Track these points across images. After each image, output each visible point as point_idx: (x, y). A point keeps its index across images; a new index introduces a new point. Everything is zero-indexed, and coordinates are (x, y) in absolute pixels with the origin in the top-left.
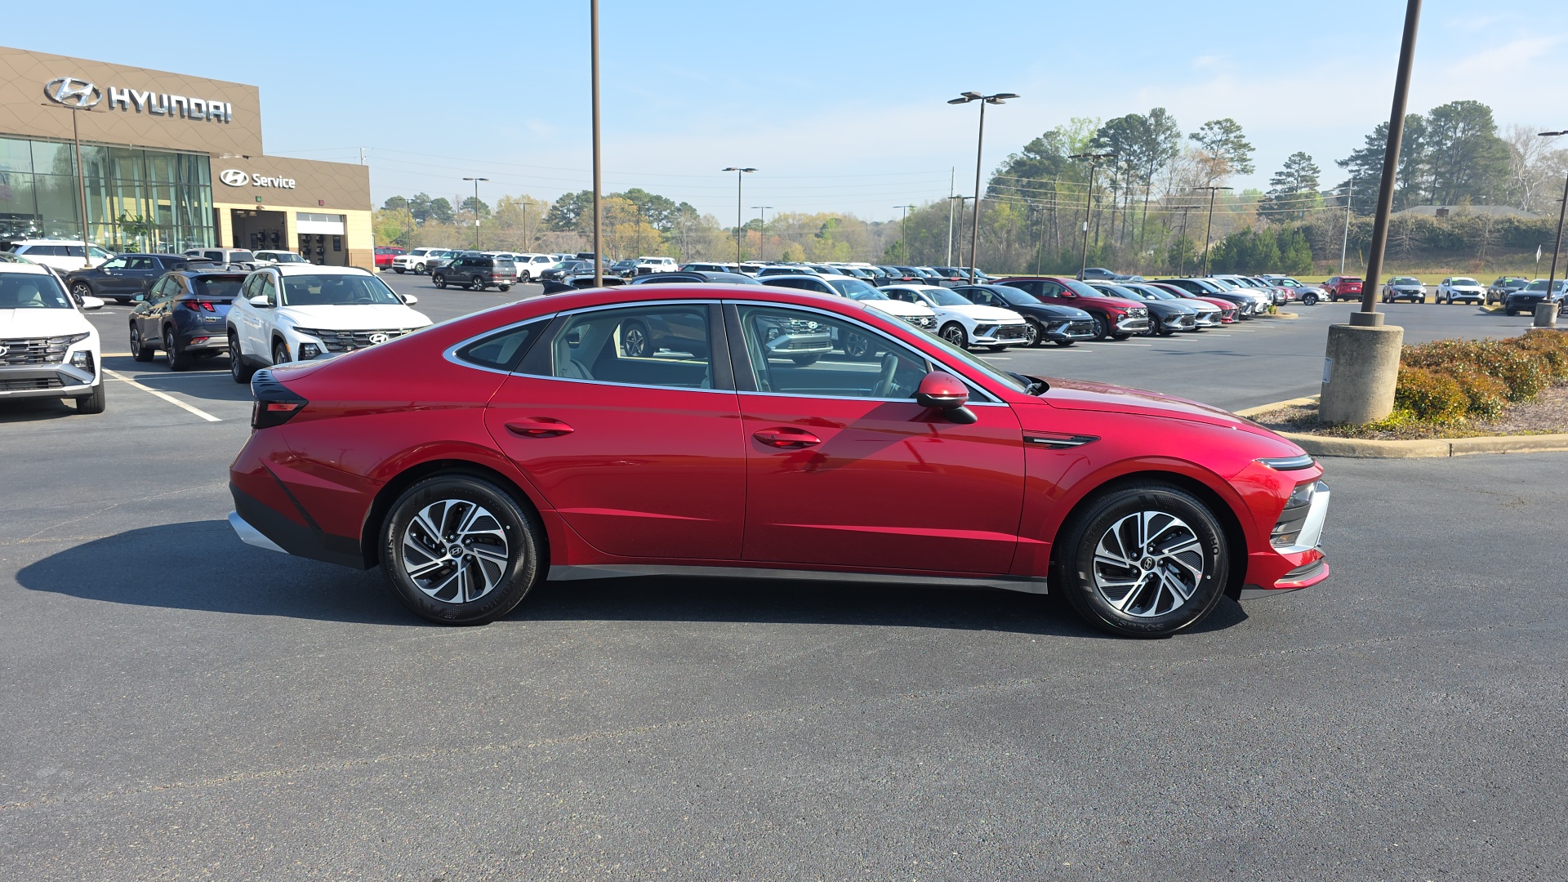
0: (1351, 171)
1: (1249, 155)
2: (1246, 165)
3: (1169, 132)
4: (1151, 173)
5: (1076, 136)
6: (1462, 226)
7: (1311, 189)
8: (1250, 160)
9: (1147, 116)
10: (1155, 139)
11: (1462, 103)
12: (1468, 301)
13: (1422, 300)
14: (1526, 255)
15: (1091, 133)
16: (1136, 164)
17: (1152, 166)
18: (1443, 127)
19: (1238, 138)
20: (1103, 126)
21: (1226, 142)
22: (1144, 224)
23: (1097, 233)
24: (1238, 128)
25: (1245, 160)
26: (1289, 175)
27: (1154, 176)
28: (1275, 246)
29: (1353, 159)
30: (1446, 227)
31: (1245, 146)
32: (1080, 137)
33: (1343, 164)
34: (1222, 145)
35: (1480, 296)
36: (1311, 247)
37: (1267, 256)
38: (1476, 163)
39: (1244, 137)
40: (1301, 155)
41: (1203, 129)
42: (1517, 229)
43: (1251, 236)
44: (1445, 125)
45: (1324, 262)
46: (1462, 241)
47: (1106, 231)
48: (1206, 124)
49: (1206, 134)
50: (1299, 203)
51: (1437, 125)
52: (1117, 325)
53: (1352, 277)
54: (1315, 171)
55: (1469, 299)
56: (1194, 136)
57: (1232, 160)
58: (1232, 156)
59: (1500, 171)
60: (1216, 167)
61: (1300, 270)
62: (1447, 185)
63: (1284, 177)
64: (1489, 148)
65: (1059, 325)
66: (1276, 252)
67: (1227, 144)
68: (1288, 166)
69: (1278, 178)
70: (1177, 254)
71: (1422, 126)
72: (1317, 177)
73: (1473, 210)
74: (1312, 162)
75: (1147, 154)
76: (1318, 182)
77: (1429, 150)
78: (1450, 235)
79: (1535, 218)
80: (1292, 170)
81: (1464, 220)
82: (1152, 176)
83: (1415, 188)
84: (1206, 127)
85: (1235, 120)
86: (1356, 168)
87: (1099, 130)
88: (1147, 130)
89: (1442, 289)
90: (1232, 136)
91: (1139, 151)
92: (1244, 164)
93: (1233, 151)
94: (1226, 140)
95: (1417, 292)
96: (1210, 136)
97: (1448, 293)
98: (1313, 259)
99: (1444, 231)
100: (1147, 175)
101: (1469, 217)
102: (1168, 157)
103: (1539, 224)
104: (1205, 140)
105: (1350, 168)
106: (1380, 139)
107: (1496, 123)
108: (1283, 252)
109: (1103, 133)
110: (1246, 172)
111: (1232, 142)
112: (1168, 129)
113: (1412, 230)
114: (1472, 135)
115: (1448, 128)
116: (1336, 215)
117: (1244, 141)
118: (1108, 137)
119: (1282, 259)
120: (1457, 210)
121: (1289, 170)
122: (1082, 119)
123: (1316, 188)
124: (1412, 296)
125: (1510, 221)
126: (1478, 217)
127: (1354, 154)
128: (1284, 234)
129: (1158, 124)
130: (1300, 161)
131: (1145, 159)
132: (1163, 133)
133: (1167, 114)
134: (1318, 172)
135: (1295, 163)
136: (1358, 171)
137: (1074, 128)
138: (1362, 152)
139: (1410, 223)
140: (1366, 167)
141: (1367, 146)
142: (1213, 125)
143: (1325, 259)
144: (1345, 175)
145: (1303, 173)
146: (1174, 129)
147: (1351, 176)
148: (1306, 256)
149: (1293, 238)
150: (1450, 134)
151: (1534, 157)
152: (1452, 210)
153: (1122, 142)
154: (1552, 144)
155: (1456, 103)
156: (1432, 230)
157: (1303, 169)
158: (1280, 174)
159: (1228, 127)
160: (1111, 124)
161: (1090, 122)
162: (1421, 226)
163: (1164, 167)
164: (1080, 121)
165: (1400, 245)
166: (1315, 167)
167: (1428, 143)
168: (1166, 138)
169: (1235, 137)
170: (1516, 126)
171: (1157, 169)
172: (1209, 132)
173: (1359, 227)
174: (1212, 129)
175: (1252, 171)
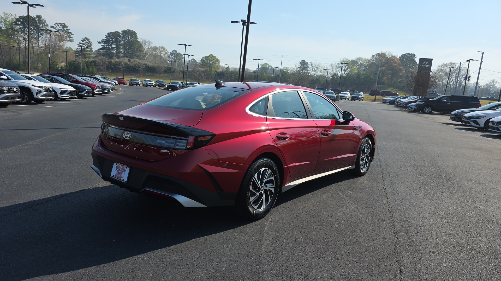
0: (102, 45)
1: (72, 36)
2: (71, 39)
3: (44, 24)
4: (39, 37)
5: (7, 19)
6: (135, 65)
7: (90, 49)
8: (72, 38)
9: (35, 17)
10: (39, 26)
11: (129, 30)
12: (150, 86)
13: (140, 85)
14: (151, 74)
15: (12, 19)
16: (32, 33)
17: (39, 35)
18: (125, 36)
19: (67, 30)
20: (17, 17)
21: (63, 31)
22: (38, 54)
23: (19, 56)
24: (67, 27)
25: (71, 37)
26: (83, 44)
27: (40, 38)
28: (85, 66)
29: (102, 42)
30: (131, 65)
31: (70, 33)
32: (8, 20)
33: (99, 43)
34: (62, 31)
35: (154, 85)
36: (96, 67)
37: (83, 69)
38: (135, 47)
39: (69, 30)
40: (86, 38)
41: (55, 25)
42: (148, 66)
43: (77, 62)
44: (126, 36)
45: (100, 72)
46: (136, 69)
47: (23, 55)
48: (56, 23)
49: (56, 27)
50: (87, 53)
51: (123, 35)
52: (94, 91)
53: (121, 78)
54: (91, 44)
55: (151, 85)
56: (52, 27)
57: (66, 37)
58: (66, 35)
59: (140, 50)
60: (62, 39)
61: (94, 74)
62: (128, 53)
63: (82, 44)
64: (137, 44)
65: (83, 91)
66: (86, 68)
67: (64, 31)
68: (82, 41)
69: (80, 44)
70: (53, 66)
71: (120, 35)
72: (92, 46)
73: (138, 61)
74: (90, 41)
75: (36, 30)
76: (92, 47)
77: (122, 42)
78: (133, 67)
79: (152, 64)
80: (84, 43)
81: (136, 63)
82: (39, 38)
83: (120, 52)
84: (56, 24)
85: (66, 24)
86: (103, 44)
87: (16, 19)
88: (35, 22)
89: (144, 82)
90: (65, 29)
91: (33, 29)
92: (70, 38)
93: (66, 34)
94: (63, 30)
95: (138, 83)
96: (58, 28)
97: (146, 83)
98: (97, 71)
99: (131, 66)
100: (37, 38)
101: (137, 62)
102: (44, 33)
103: (153, 66)
104: (56, 29)
105: (102, 44)
106: (109, 37)
107: (138, 37)
108: (88, 68)
109: (18, 20)
110: (71, 41)
111: (66, 31)
112: (43, 23)
113: (123, 65)
114: (133, 39)
115: (127, 37)
116: (102, 58)
117: (69, 31)
118: (20, 22)
119: (88, 70)
120: (133, 60)
121: (83, 42)
122: (8, 14)
123: (92, 49)
124: (137, 84)
125: (146, 64)
126: (139, 63)
127: (102, 40)
128: (87, 62)
129: (39, 20)
130: (86, 40)
131: (36, 32)
132: (42, 24)
133: (42, 18)
134: (92, 44)
135: (85, 40)
136: (104, 45)
137: (5, 16)
138: (104, 40)
139: (122, 63)
140: (106, 45)
141: (105, 38)
142: (59, 24)
143: (100, 71)
144: (100, 46)
145: (87, 44)
146: (46, 23)
147: (102, 47)
148: (95, 70)
149: (91, 64)
150: (127, 38)
151: (147, 48)
152: (132, 60)
153: (26, 25)
154: (151, 45)
155: (128, 30)
156: (128, 65)
157: (87, 42)
158: (81, 43)
159: (64, 26)
160: (21, 18)
161: (12, 15)
162: (125, 64)
163: (43, 36)
164: (7, 14)
165: (120, 69)
166: (91, 42)
167: (122, 40)
168: (43, 26)
169: (66, 29)
170: (142, 39)
171: (41, 36)
172: (57, 26)
173: (109, 63)
174: (58, 25)
175: (73, 41)
